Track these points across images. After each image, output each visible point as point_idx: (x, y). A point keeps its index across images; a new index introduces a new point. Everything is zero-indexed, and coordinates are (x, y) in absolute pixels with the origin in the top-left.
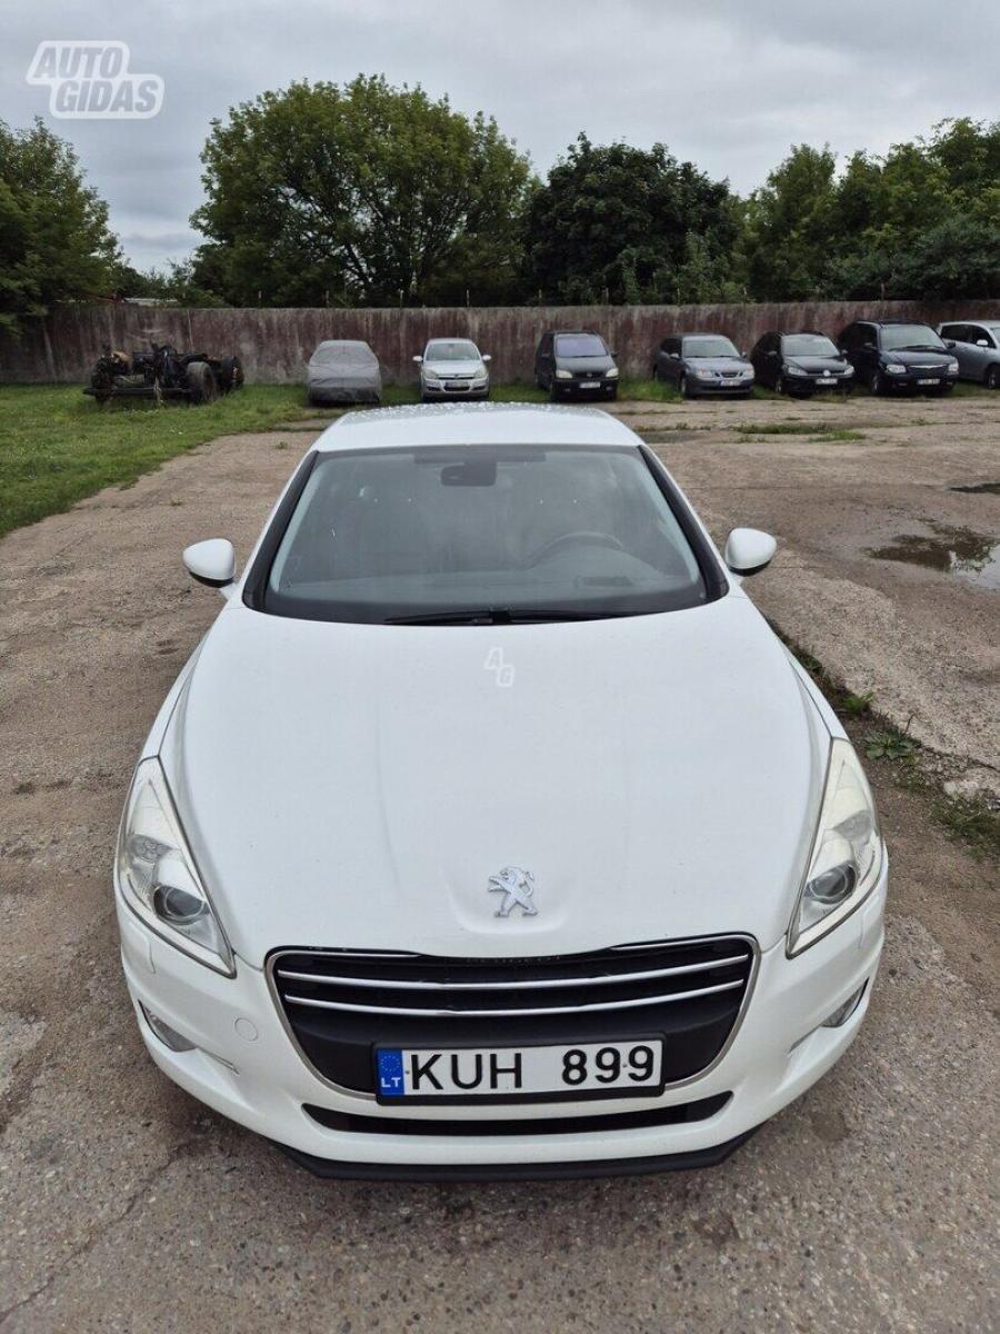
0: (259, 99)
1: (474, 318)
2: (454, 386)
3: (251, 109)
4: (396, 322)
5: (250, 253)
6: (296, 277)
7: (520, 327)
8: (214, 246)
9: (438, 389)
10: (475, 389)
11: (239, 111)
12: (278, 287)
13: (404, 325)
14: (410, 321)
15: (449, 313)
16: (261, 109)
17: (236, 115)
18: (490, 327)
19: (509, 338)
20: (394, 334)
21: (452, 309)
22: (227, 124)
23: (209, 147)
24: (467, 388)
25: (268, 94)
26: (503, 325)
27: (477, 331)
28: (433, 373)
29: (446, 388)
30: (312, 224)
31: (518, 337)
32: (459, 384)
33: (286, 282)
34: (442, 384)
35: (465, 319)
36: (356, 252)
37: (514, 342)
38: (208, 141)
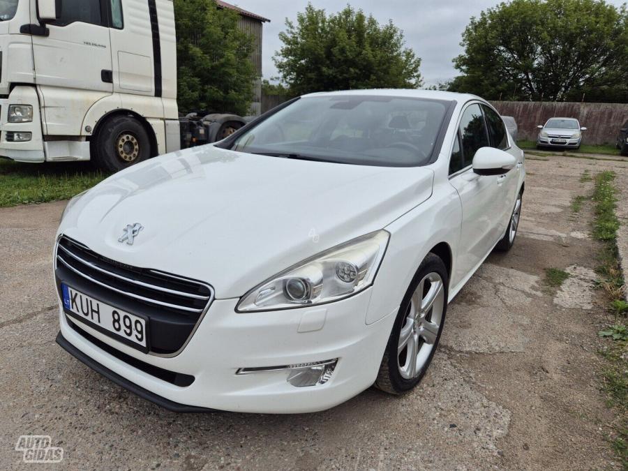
0: (497, 6)
1: (584, 108)
2: (557, 141)
3: (492, 11)
4: (536, 109)
5: (473, 77)
6: (493, 88)
7: (614, 114)
8: (464, 76)
9: (547, 142)
10: (570, 144)
11: (486, 12)
12: (483, 93)
13: (540, 111)
14: (545, 108)
15: (570, 105)
16: (497, 11)
17: (484, 14)
18: (594, 114)
19: (606, 120)
20: (533, 115)
21: (572, 103)
22: (478, 19)
23: (468, 30)
24: (565, 143)
25: (503, 4)
26: (603, 113)
27: (585, 115)
28: (546, 133)
29: (551, 142)
30: (510, 64)
31: (612, 120)
32: (560, 140)
33: (488, 90)
34: (550, 140)
35: (579, 109)
36: (530, 77)
37: (608, 122)
38: (467, 27)
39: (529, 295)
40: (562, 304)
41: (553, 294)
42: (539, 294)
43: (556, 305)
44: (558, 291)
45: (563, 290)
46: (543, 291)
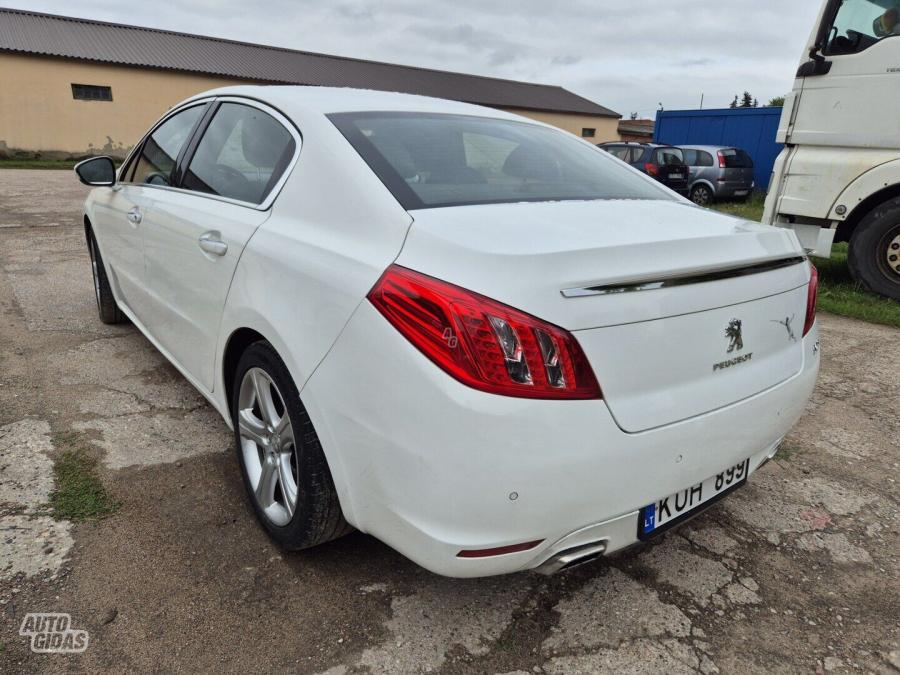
39: (90, 416)
40: (34, 424)
41: (59, 438)
42: (80, 426)
43: (40, 418)
44: (51, 448)
45: (44, 457)
46: (75, 434)
